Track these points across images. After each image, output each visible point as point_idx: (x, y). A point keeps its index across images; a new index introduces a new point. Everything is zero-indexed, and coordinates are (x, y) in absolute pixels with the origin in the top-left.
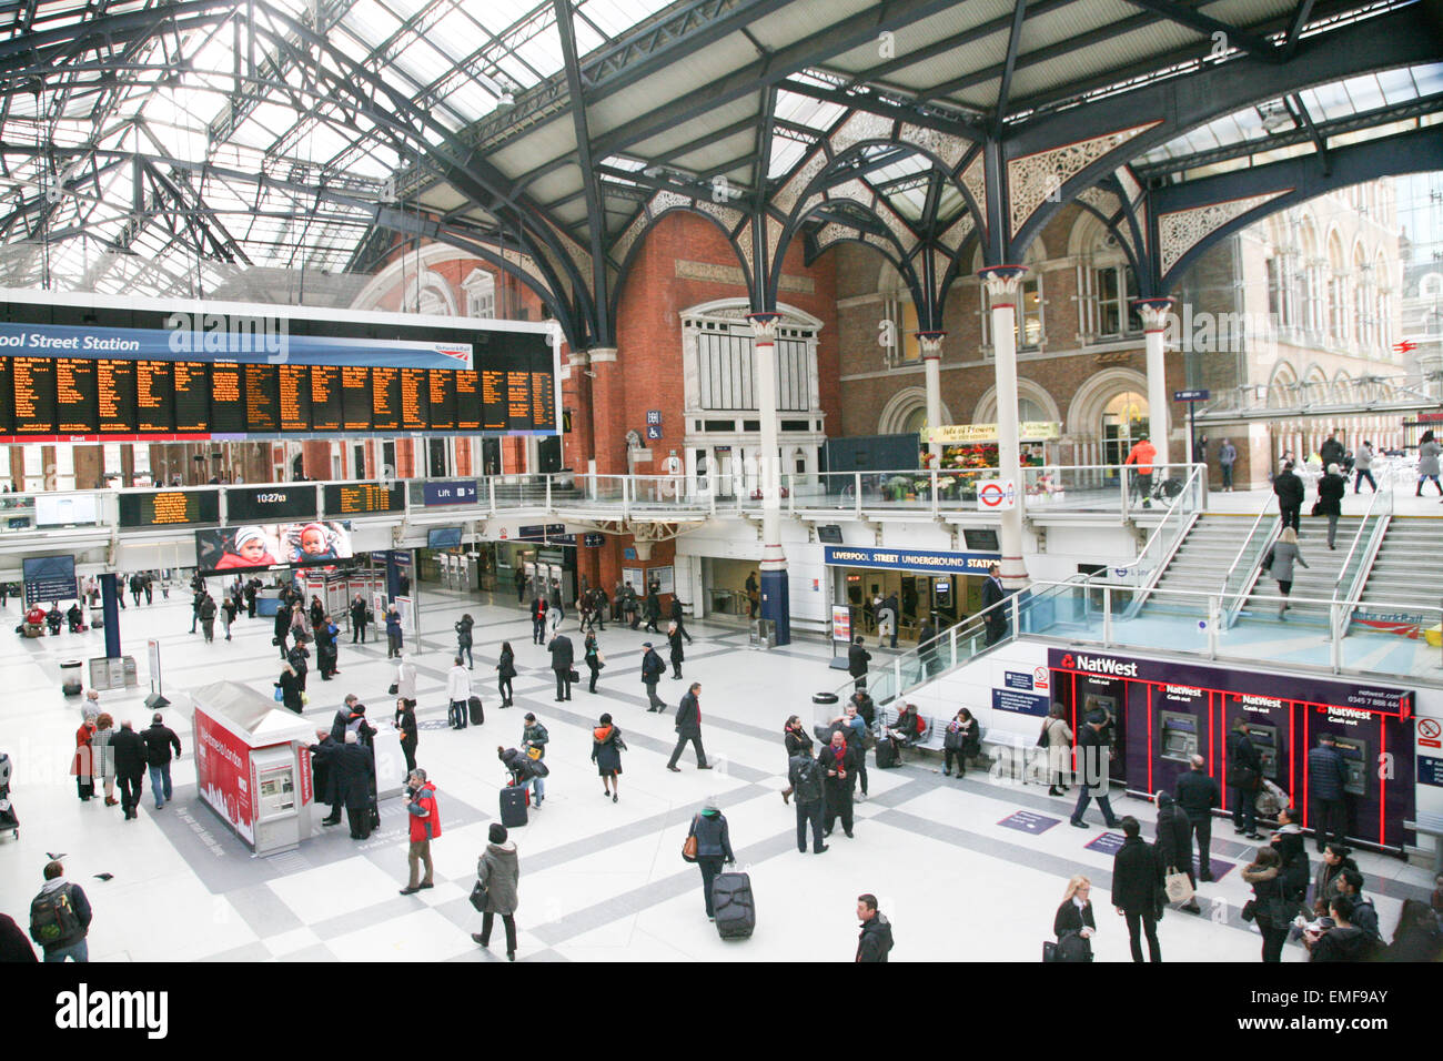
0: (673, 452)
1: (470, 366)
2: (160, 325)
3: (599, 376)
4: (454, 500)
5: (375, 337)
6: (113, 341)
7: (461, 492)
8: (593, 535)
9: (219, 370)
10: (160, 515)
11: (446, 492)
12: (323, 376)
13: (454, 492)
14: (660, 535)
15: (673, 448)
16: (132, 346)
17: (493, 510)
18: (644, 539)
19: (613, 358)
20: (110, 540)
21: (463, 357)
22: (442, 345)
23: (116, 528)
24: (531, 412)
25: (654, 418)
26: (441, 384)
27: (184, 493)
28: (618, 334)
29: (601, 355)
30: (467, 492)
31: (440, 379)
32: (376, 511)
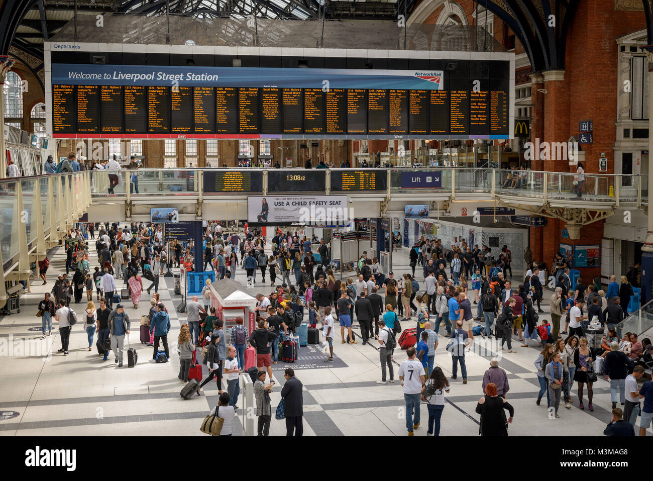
0: (603, 154)
1: (441, 87)
2: (231, 65)
3: (549, 93)
4: (423, 185)
5: (371, 68)
6: (203, 75)
7: (429, 179)
8: (537, 218)
10: (227, 187)
11: (418, 179)
13: (424, 179)
14: (584, 220)
15: (603, 151)
16: (214, 78)
17: (453, 194)
18: (572, 222)
19: (561, 77)
20: (198, 200)
21: (437, 80)
22: (420, 72)
23: (200, 192)
24: (489, 121)
25: (584, 127)
26: (419, 100)
27: (242, 172)
28: (567, 58)
29: (552, 76)
30: (433, 179)
31: (418, 97)
32: (367, 189)
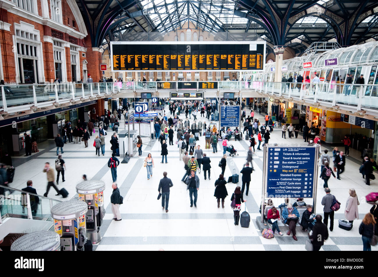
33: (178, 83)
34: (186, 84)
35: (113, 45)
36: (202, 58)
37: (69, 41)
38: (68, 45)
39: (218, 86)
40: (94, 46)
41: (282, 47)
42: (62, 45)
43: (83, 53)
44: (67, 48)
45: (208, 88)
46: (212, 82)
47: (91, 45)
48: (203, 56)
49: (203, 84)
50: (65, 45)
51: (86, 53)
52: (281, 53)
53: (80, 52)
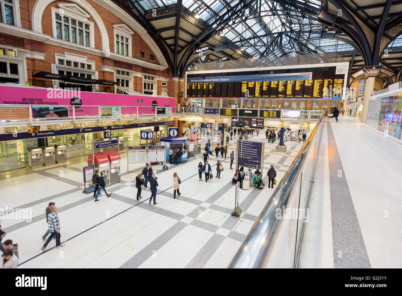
9: (243, 84)
12: (266, 84)
33: (239, 110)
34: (246, 112)
35: (187, 75)
36: (267, 85)
37: (140, 71)
38: (139, 75)
39: (281, 116)
40: (174, 76)
41: (374, 68)
42: (130, 74)
43: (162, 82)
44: (136, 77)
45: (269, 117)
46: (274, 111)
47: (172, 75)
48: (268, 83)
49: (265, 113)
50: (135, 75)
51: (168, 83)
52: (372, 77)
53: (158, 81)
